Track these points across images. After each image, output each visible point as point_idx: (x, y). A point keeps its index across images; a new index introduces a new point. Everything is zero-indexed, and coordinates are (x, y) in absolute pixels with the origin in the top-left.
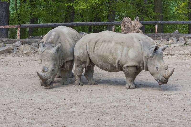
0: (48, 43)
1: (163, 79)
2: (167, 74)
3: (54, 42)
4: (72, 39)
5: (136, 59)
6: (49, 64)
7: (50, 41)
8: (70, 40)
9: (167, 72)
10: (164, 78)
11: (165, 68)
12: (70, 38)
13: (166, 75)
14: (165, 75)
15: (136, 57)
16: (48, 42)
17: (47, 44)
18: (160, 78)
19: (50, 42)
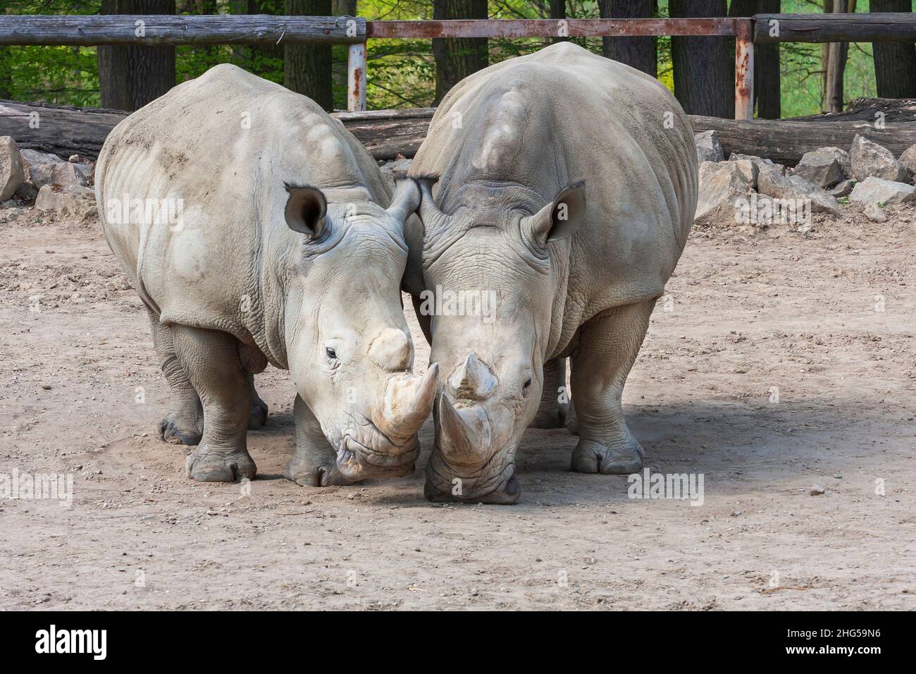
0: (476, 175)
1: (366, 438)
2: (394, 407)
3: (523, 167)
4: (648, 141)
5: (208, 284)
6: (502, 339)
7: (494, 162)
8: (629, 147)
9: (395, 392)
10: (375, 433)
11: (389, 357)
12: (634, 132)
13: (385, 415)
14: (381, 415)
15: (203, 269)
16: (476, 171)
17: (473, 185)
18: (350, 431)
19: (489, 167)
